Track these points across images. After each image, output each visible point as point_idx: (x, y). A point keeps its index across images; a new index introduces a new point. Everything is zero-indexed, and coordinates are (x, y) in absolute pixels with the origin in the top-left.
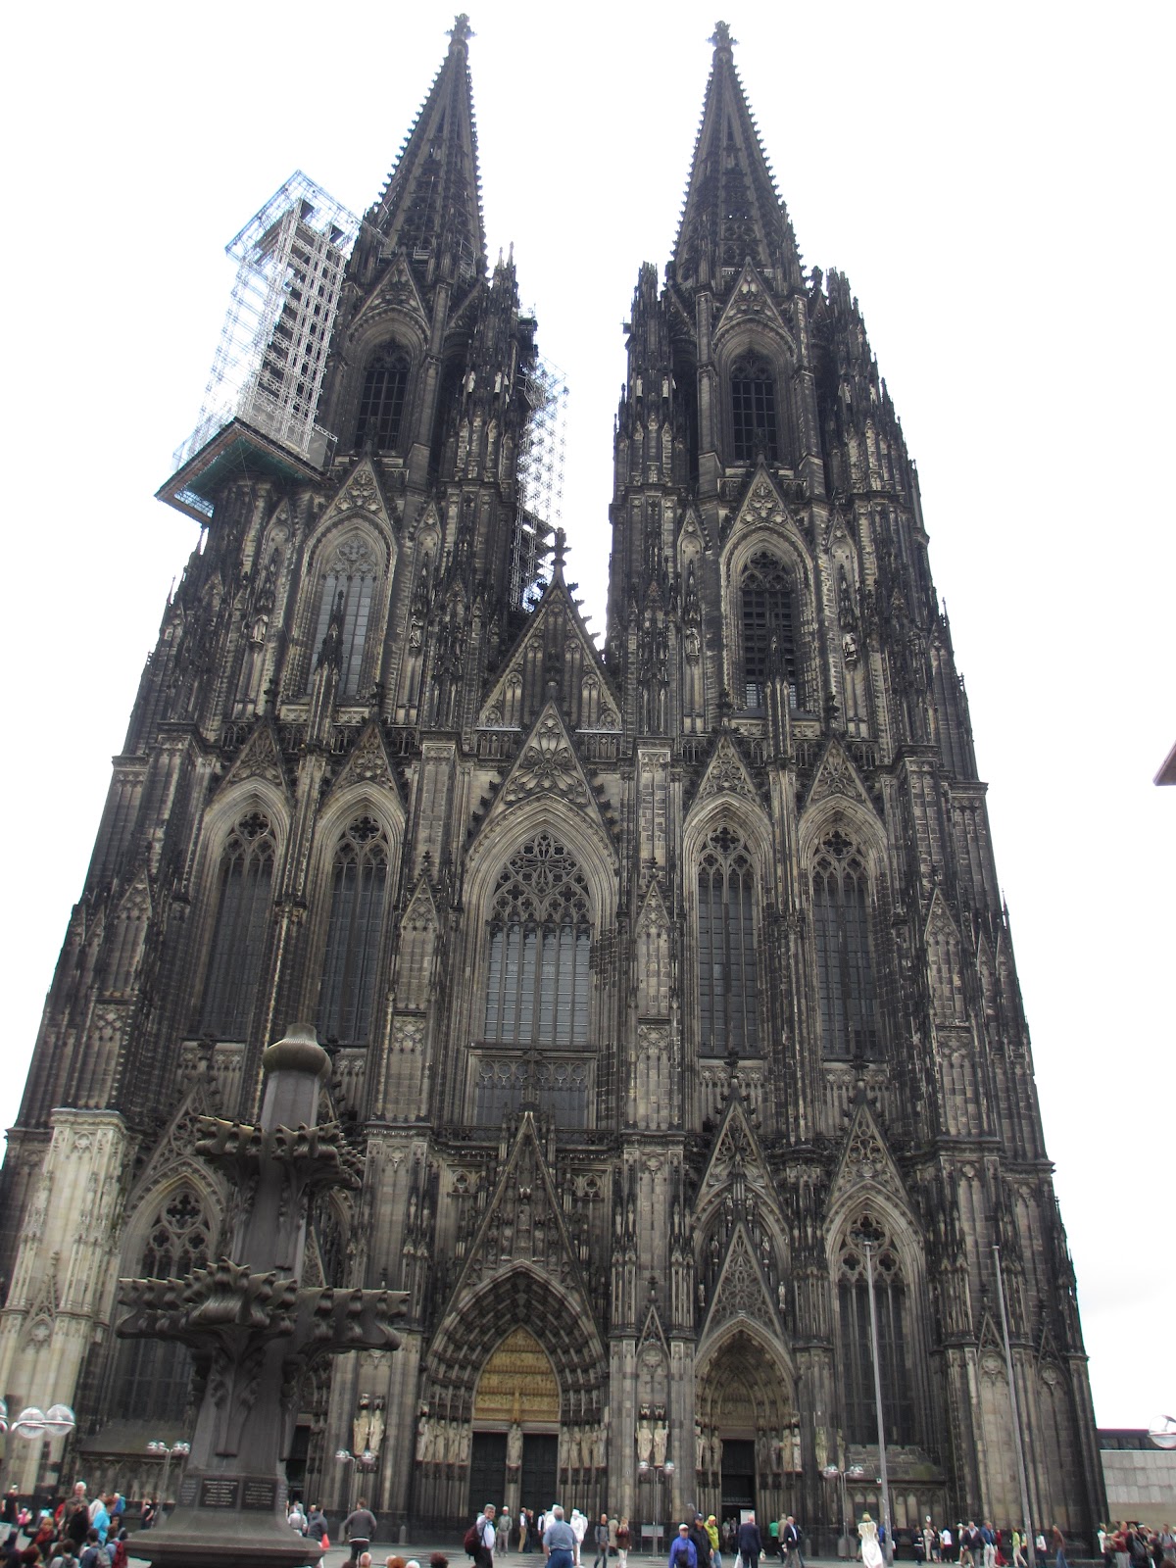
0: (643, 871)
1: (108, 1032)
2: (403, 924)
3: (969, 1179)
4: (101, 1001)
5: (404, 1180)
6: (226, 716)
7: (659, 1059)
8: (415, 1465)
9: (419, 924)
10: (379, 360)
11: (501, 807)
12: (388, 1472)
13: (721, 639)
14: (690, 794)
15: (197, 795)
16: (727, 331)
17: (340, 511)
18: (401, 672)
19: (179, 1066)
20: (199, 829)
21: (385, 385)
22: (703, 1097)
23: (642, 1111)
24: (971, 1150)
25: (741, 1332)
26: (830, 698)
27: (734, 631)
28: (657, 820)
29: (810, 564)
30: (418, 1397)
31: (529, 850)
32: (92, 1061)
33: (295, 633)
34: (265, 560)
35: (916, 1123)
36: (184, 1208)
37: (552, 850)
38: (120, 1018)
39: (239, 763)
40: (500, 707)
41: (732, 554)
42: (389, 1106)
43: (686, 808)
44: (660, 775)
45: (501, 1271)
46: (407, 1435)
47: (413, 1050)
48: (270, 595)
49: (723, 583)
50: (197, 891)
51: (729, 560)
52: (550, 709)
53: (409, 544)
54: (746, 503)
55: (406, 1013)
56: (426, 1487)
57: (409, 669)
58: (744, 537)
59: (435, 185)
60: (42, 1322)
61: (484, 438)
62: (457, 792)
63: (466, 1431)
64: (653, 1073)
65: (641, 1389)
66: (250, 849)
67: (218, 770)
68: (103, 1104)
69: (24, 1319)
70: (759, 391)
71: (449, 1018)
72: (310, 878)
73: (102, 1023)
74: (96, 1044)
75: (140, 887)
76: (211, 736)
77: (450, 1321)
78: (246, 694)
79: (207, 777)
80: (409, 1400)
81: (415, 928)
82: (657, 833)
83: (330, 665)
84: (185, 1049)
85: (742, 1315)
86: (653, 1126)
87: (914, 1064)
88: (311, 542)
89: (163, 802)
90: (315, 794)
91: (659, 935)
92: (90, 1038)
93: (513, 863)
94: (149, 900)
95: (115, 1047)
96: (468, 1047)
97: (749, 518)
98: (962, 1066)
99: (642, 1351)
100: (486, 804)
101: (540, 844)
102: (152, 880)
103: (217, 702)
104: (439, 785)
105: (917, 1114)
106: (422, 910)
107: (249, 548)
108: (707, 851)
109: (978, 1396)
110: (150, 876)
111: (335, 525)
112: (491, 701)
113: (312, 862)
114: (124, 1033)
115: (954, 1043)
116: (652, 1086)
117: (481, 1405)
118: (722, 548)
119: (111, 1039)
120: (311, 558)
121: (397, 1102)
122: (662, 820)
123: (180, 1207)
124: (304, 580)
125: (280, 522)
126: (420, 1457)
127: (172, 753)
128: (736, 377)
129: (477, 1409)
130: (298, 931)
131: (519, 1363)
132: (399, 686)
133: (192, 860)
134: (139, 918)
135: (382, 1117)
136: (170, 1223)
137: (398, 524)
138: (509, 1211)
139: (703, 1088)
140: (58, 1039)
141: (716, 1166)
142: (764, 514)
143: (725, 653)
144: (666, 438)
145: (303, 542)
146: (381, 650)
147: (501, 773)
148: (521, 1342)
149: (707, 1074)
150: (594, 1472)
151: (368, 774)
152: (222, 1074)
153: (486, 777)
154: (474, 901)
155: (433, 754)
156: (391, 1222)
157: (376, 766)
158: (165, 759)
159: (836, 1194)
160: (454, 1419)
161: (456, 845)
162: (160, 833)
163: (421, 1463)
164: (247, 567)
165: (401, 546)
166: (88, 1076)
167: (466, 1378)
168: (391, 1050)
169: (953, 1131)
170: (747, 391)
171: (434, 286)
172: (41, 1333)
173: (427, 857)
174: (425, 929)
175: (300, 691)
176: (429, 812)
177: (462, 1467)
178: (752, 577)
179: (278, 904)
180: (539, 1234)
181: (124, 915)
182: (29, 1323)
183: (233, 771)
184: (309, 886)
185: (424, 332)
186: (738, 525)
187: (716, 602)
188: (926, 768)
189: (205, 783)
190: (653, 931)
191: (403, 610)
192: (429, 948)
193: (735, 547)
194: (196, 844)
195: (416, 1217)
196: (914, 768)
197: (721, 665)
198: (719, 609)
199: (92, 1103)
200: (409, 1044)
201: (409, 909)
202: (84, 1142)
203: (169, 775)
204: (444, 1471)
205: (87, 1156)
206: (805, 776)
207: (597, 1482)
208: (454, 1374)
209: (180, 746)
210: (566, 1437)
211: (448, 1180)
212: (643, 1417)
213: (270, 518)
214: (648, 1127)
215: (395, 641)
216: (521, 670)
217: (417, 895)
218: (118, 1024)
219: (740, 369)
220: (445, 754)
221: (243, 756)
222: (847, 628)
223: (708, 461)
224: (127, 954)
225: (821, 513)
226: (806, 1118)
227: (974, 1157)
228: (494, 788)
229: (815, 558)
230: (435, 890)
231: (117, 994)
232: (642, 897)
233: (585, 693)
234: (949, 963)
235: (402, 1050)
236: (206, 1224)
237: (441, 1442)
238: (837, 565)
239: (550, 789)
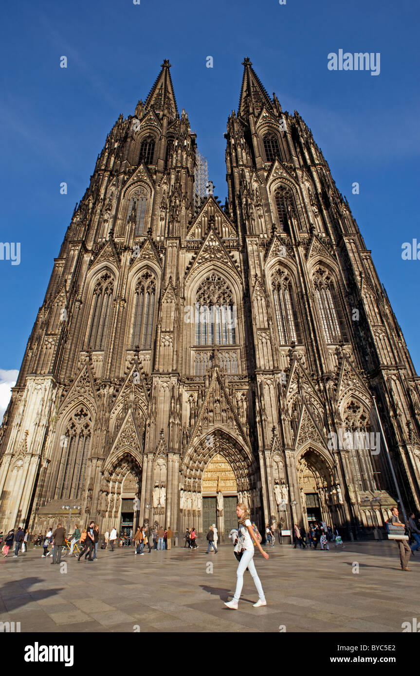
0: (253, 279)
1: (49, 346)
2: (163, 301)
3: (394, 380)
4: (47, 334)
5: (168, 394)
6: (95, 242)
7: (267, 343)
8: (180, 511)
9: (169, 300)
10: (145, 140)
11: (197, 264)
12: (169, 514)
13: (270, 210)
14: (266, 256)
15: (85, 267)
16: (260, 126)
17: (133, 179)
18: (157, 225)
19: (79, 361)
20: (86, 278)
21: (148, 147)
22: (283, 361)
23: (262, 363)
24: (394, 370)
25: (310, 448)
26: (311, 225)
27: (274, 208)
28: (256, 262)
29: (298, 187)
30: (179, 482)
31: (208, 279)
32: (43, 357)
33: (120, 216)
34: (108, 195)
35: (367, 364)
36: (81, 413)
37: (216, 279)
38: (54, 341)
39: (100, 256)
40: (193, 235)
41: (270, 185)
42: (160, 366)
43: (265, 260)
44: (255, 247)
45: (210, 430)
46: (176, 497)
47: (169, 345)
48: (110, 205)
49: (269, 193)
50: (85, 299)
51: (270, 187)
52: (211, 233)
53: (158, 187)
54: (273, 171)
55: (166, 332)
56: (185, 520)
57: (160, 225)
58: (274, 181)
59: (161, 99)
60: (20, 459)
61: (182, 156)
62: (180, 260)
63: (200, 495)
64: (265, 348)
65: (274, 472)
66: (104, 285)
67: (92, 258)
68: (47, 372)
69: (12, 457)
70: (272, 142)
71: (182, 336)
72: (127, 291)
73: (47, 343)
74: (44, 350)
75: (62, 295)
76: (90, 248)
77: (190, 451)
78: (103, 236)
79: (88, 261)
80: (176, 482)
81: (167, 302)
82: (256, 266)
83: (132, 223)
84: (81, 355)
85: (309, 441)
86: (267, 368)
87: (362, 343)
88: (124, 189)
89: (71, 266)
90: (128, 264)
91: (261, 300)
92: (42, 348)
93: (203, 284)
94: (65, 299)
95: (52, 351)
96: (191, 347)
97: (275, 175)
98: (384, 340)
99: (273, 456)
100: (191, 263)
101: (212, 277)
102: (67, 292)
103: (92, 236)
104: (174, 255)
105: (367, 361)
106: (170, 296)
107: (103, 191)
108: (274, 276)
109: (416, 466)
110: (66, 290)
111: (132, 184)
112: (190, 233)
113: (128, 286)
114: (55, 345)
115: (379, 331)
116: (265, 353)
117: (205, 485)
118: (267, 183)
119: (50, 348)
120: (124, 194)
121: (164, 365)
122: (258, 262)
123: (80, 413)
124: (122, 201)
125: (113, 185)
126: (181, 507)
127: (74, 250)
128: (264, 139)
129: (204, 487)
130: (123, 310)
131: (219, 467)
132: (157, 230)
133: (83, 288)
134: (62, 305)
135: (158, 370)
136: (76, 419)
137: (154, 182)
138: (211, 406)
139: (282, 358)
140: (32, 354)
141: (292, 384)
142: (280, 174)
143: (272, 214)
144: (244, 154)
145: (122, 189)
146: (150, 219)
147: (196, 254)
148: (219, 459)
149: (283, 353)
150: (255, 509)
151: (147, 257)
152: (96, 363)
153: (190, 255)
154: (189, 297)
155: (171, 245)
156: (164, 410)
157: (150, 254)
158: (72, 252)
159: (340, 392)
160: (194, 491)
161: (182, 276)
162: (70, 277)
163: (182, 509)
164: (102, 196)
165: (155, 189)
166: (41, 362)
167: (198, 474)
168: (160, 346)
169: (386, 364)
170: (269, 142)
171: (162, 119)
172: (20, 463)
173: (171, 278)
174: (171, 302)
175: (122, 235)
176: (170, 263)
177: (199, 511)
178: (278, 193)
179: (115, 300)
180: (224, 414)
181: (56, 305)
182: (14, 459)
183: (98, 258)
184: (127, 295)
185: (160, 131)
186: (271, 177)
187: (267, 199)
188: (351, 241)
189: (88, 263)
190: (259, 298)
191: (157, 207)
192: (173, 309)
193: (271, 184)
194: (84, 283)
195: (174, 408)
196: (347, 241)
197: (271, 217)
198: (268, 200)
199: (42, 372)
200: (167, 343)
201: (165, 296)
202: (39, 387)
203: (73, 258)
204: (192, 513)
205: (40, 391)
206: (307, 250)
207: (257, 513)
208: (193, 473)
209: (78, 248)
210: (241, 496)
211: (186, 396)
212: (277, 484)
213: (110, 183)
214: (265, 368)
215: (155, 216)
216: (200, 223)
217: (167, 291)
218: (53, 343)
219: (265, 137)
220: (175, 245)
221: (101, 253)
222: (312, 205)
223: (258, 160)
224: (57, 318)
225: (299, 173)
226: (325, 364)
227: (395, 372)
228: (194, 258)
229: (299, 185)
230: (174, 289)
231: (53, 332)
232: (254, 287)
233: (224, 229)
234: (372, 304)
235: (165, 346)
236: (90, 419)
237: (189, 501)
238: (307, 188)
239: (214, 258)
